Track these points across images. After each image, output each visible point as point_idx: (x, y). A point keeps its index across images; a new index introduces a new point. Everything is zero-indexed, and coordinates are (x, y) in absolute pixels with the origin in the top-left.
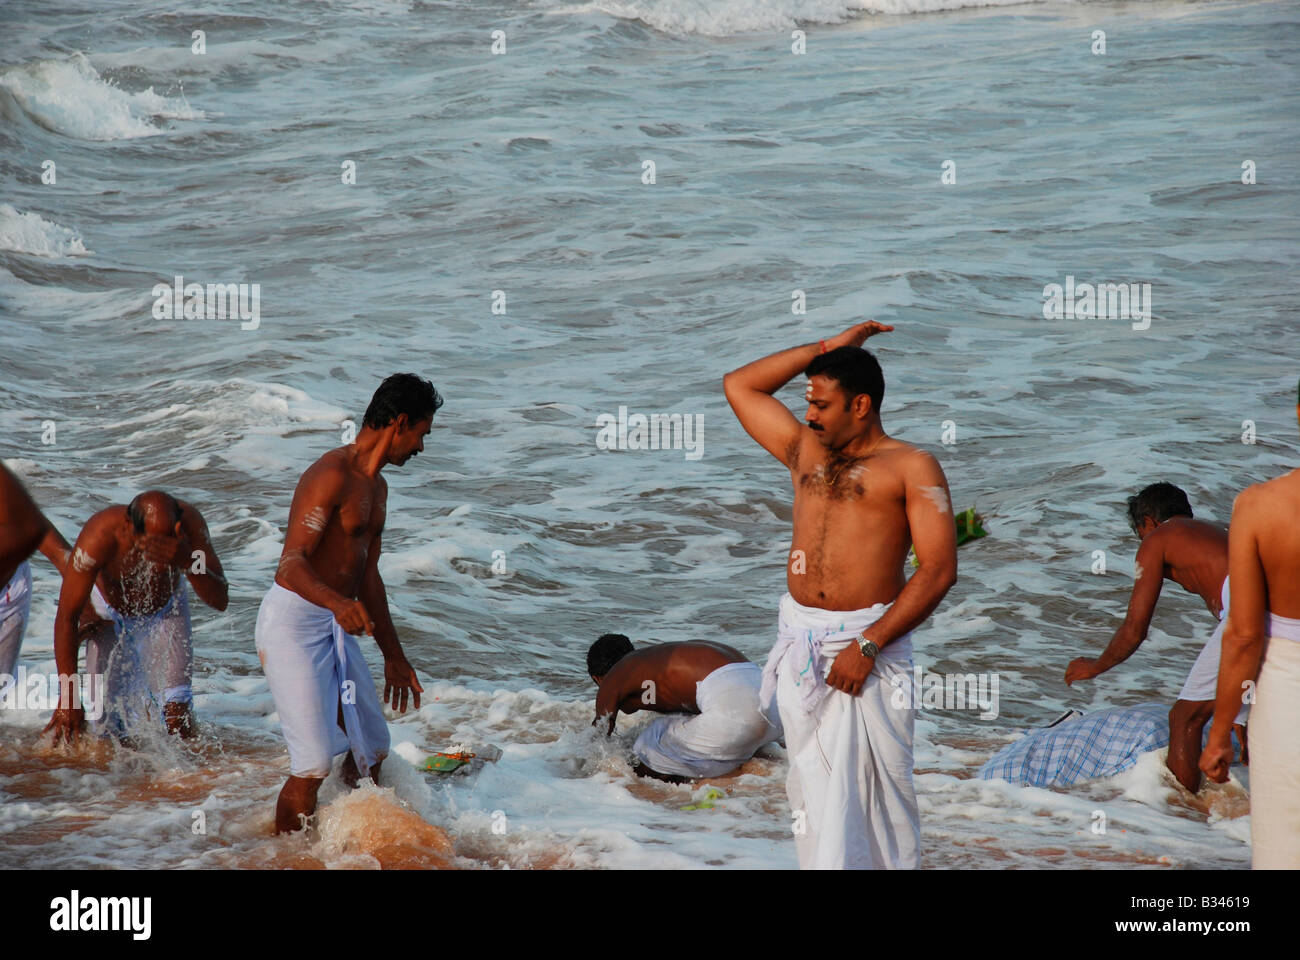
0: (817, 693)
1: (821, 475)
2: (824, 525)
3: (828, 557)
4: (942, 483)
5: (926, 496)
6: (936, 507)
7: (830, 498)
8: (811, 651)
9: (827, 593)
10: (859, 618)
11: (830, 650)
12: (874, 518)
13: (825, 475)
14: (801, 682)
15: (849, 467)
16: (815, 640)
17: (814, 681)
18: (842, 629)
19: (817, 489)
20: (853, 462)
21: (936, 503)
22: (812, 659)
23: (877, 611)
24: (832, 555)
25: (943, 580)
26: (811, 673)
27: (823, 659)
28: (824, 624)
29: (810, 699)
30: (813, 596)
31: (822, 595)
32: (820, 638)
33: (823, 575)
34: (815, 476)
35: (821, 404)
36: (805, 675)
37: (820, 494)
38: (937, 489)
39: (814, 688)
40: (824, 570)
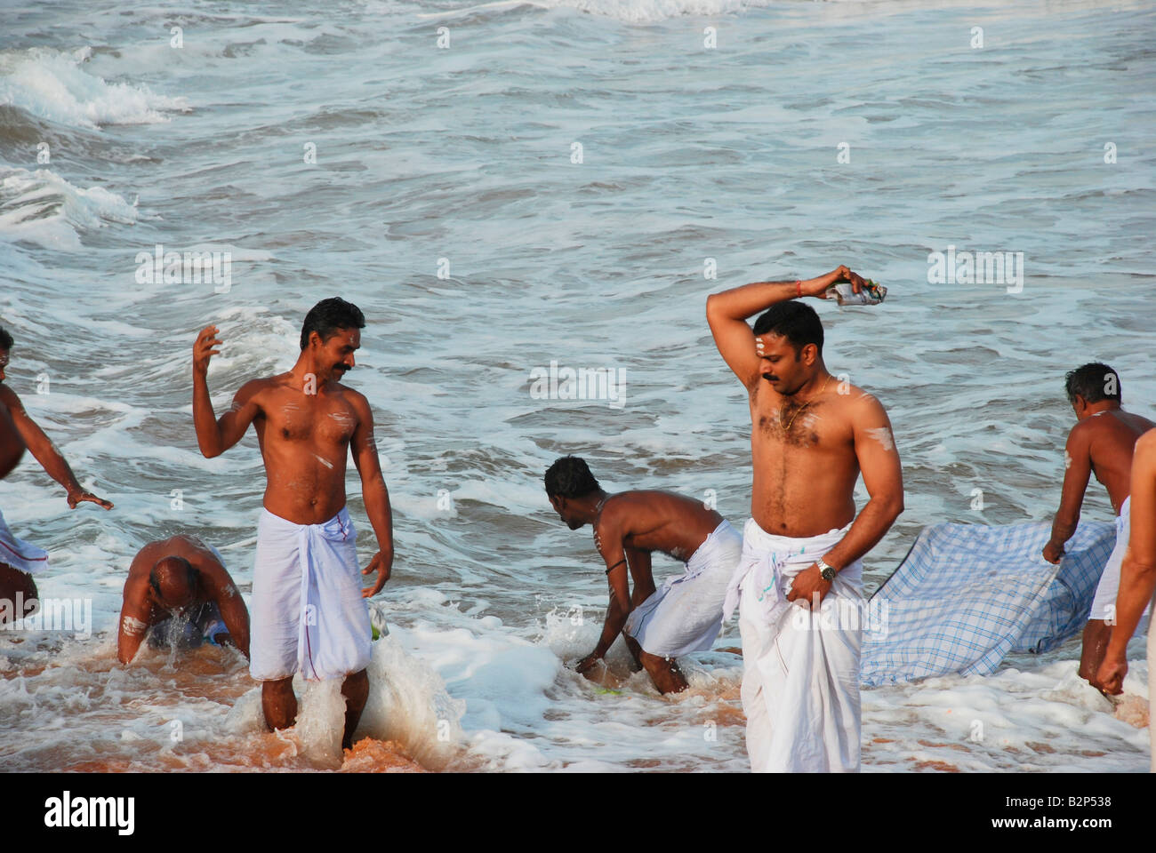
0: (778, 608)
1: (778, 420)
2: (784, 466)
3: (789, 495)
4: (886, 424)
5: (872, 437)
6: (882, 446)
7: (787, 442)
8: (775, 571)
9: (789, 525)
10: (819, 542)
11: (790, 570)
12: (828, 461)
13: (782, 420)
14: (765, 597)
15: (803, 414)
16: (778, 561)
17: (776, 598)
18: (803, 552)
19: (775, 433)
20: (806, 408)
21: (882, 442)
22: (775, 577)
23: (834, 536)
24: (792, 492)
25: (893, 509)
26: (773, 590)
27: (785, 578)
28: (787, 548)
29: (772, 613)
30: (775, 527)
31: (784, 526)
32: (783, 560)
33: (784, 510)
34: (772, 420)
35: (773, 359)
36: (768, 592)
37: (778, 439)
38: (882, 430)
39: (776, 604)
40: (785, 506)
